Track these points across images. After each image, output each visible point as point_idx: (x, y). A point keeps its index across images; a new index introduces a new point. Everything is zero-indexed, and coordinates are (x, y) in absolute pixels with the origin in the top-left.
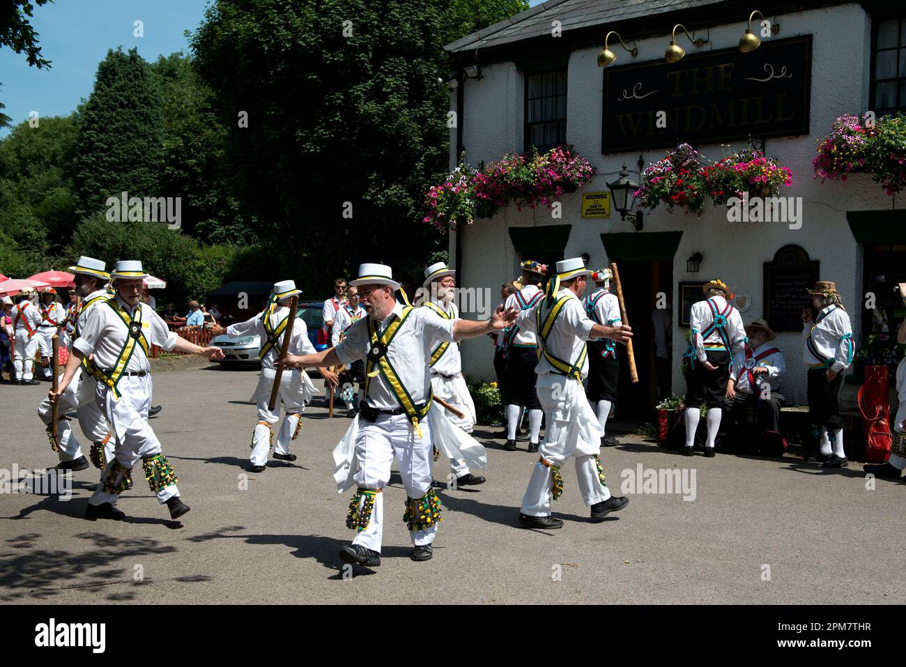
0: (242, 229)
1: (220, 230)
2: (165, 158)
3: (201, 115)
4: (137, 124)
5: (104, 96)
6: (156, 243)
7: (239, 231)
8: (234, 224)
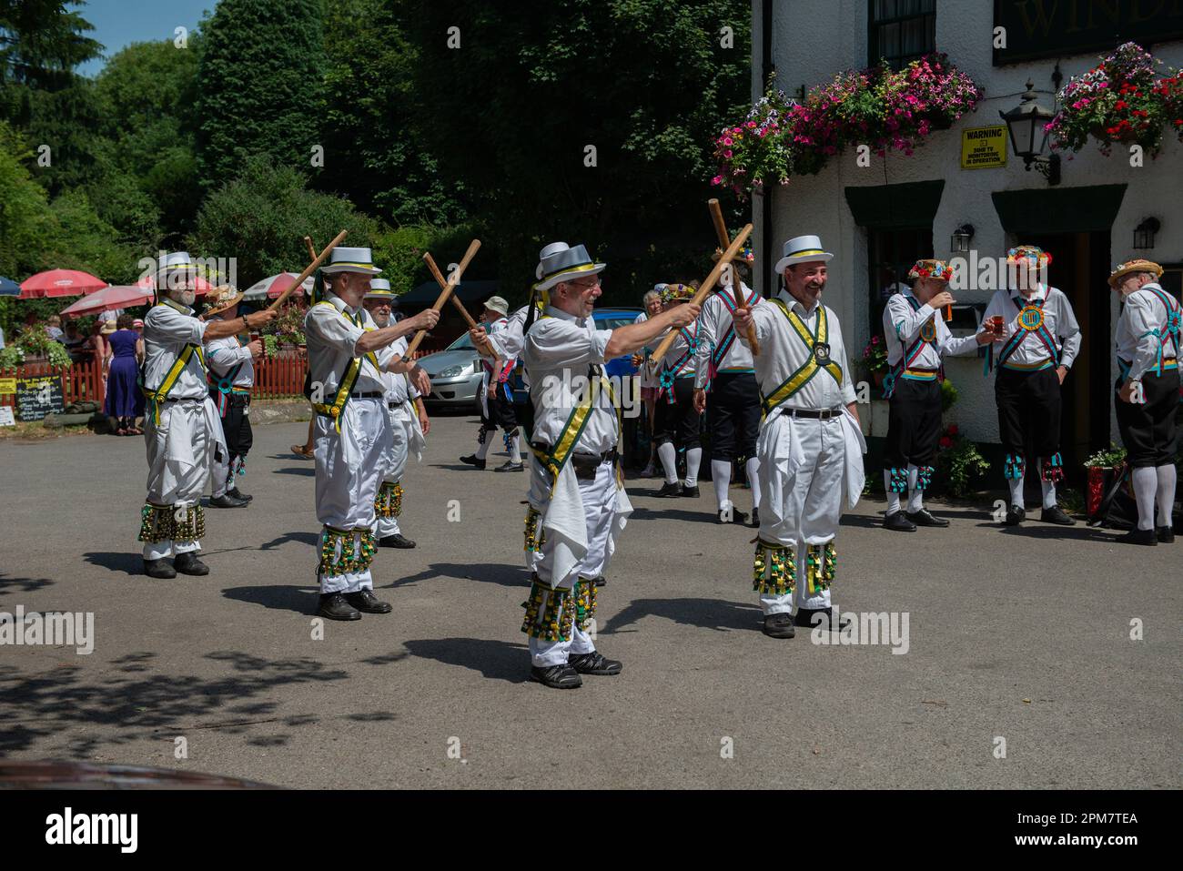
0: (442, 201)
1: (409, 204)
2: (326, 96)
3: (379, 30)
4: (285, 47)
5: (236, 6)
6: (317, 226)
7: (438, 205)
8: (430, 194)
